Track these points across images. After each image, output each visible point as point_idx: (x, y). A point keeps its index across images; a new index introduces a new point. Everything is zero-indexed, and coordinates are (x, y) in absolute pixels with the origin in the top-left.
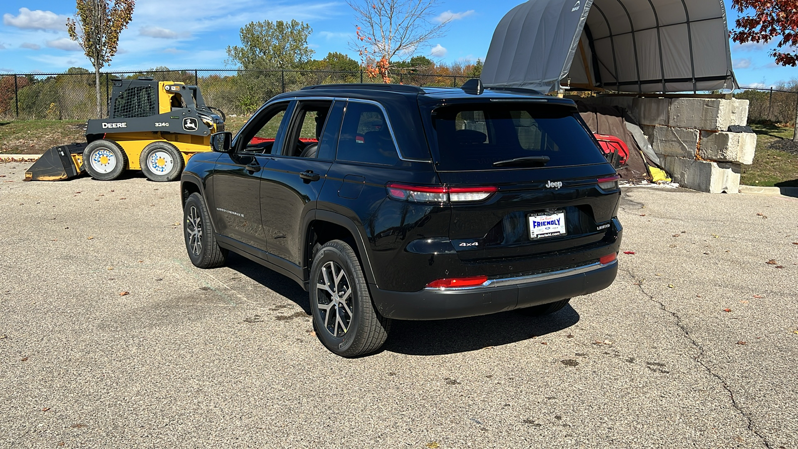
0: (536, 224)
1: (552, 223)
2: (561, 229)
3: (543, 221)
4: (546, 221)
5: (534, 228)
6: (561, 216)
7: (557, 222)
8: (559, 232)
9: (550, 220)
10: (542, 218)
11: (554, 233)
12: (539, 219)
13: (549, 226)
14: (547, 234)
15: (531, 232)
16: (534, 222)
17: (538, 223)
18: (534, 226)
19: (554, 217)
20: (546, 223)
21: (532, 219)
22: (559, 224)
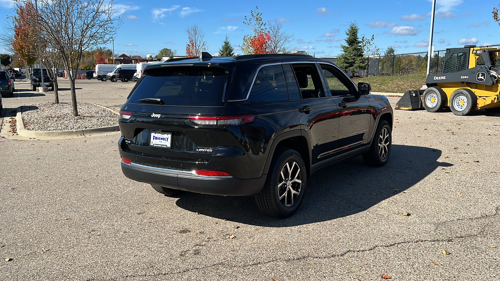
0: (155, 138)
1: (163, 139)
2: (168, 144)
3: (159, 137)
4: (161, 137)
5: (153, 140)
6: (169, 136)
7: (166, 139)
8: (167, 146)
9: (163, 137)
10: (159, 135)
11: (163, 145)
12: (157, 135)
13: (161, 140)
14: (159, 145)
15: (151, 142)
16: (154, 137)
17: (156, 137)
18: (154, 139)
19: (165, 136)
20: (160, 139)
21: (153, 134)
22: (167, 141)
